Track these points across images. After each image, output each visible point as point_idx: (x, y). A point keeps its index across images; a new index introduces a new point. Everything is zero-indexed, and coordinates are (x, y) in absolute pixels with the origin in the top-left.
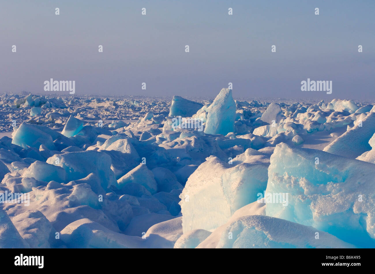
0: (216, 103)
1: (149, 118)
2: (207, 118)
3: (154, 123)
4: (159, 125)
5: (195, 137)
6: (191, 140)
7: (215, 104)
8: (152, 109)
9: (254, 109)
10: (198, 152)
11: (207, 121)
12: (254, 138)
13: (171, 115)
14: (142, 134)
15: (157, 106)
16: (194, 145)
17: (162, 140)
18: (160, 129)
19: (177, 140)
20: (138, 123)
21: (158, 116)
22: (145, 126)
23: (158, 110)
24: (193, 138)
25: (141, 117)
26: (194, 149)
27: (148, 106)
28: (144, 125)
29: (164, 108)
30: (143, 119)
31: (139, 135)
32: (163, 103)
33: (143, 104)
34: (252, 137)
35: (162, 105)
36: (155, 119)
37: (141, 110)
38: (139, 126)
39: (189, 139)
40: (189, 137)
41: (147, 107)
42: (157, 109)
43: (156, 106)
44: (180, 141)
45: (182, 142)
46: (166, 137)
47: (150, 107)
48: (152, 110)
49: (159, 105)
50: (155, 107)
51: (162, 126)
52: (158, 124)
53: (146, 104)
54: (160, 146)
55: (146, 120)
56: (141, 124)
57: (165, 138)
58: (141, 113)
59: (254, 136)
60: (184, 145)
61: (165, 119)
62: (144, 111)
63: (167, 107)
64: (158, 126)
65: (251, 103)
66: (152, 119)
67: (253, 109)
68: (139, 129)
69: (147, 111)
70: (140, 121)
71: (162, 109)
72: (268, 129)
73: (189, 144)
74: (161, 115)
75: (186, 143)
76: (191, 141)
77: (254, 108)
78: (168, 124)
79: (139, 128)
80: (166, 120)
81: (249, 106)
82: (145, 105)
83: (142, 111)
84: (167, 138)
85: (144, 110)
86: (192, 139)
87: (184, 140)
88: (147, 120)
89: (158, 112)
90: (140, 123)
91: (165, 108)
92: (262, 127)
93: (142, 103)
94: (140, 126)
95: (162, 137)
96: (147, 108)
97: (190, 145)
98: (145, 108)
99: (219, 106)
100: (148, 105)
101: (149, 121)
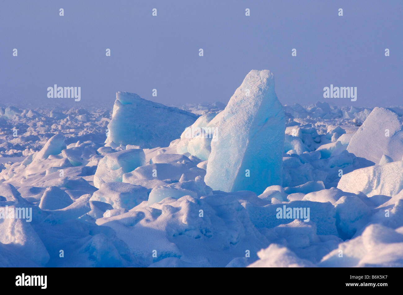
0: (234, 111)
1: (54, 152)
2: (209, 148)
3: (67, 164)
4: (83, 169)
5: (190, 200)
6: (180, 206)
7: (232, 113)
8: (53, 127)
9: (322, 124)
10: (198, 237)
11: (211, 158)
12: (342, 200)
13: (110, 141)
14: (44, 194)
15: (68, 120)
16: (188, 220)
17: (102, 207)
18: (87, 178)
19: (142, 207)
20: (26, 164)
21: (77, 145)
22: (44, 174)
23: (71, 130)
24: (185, 201)
25: (29, 149)
26: (186, 230)
27: (42, 121)
28: (42, 171)
29: (86, 125)
30: (39, 155)
31: (35, 196)
32: (80, 113)
33: (30, 114)
34: (337, 198)
35: (80, 116)
36: (70, 152)
37: (26, 131)
38: (28, 172)
39: (174, 204)
40: (175, 198)
41: (41, 123)
42: (69, 128)
43: (65, 120)
44: (150, 210)
45: (156, 213)
46: (110, 199)
47: (48, 122)
48: (55, 130)
49: (72, 118)
50: (62, 122)
51: (91, 171)
52: (80, 168)
53: (37, 115)
54: (99, 222)
55: (46, 156)
56: (34, 169)
57: (107, 202)
58: (27, 139)
59: (341, 193)
60: (160, 219)
61: (97, 153)
62: (35, 134)
63: (95, 121)
64: (78, 172)
65: (313, 110)
66: (63, 154)
67: (318, 124)
68: (30, 180)
69: (43, 133)
70: (30, 159)
71: (82, 127)
72: (378, 175)
73: (173, 216)
74: (85, 142)
75: (165, 215)
76: (178, 209)
77: (320, 121)
78: (107, 167)
79: (27, 177)
80: (99, 156)
81: (308, 117)
82: (34, 118)
83: (28, 134)
84: (113, 203)
85: (35, 131)
86: (183, 204)
87: (160, 207)
88: (50, 157)
89: (73, 135)
90: (31, 166)
91: (88, 124)
92: (361, 170)
93: (27, 112)
94: (30, 174)
95: (99, 200)
96: (42, 126)
97: (177, 221)
98: (35, 125)
99: (242, 117)
100: (43, 119)
101: (56, 160)
